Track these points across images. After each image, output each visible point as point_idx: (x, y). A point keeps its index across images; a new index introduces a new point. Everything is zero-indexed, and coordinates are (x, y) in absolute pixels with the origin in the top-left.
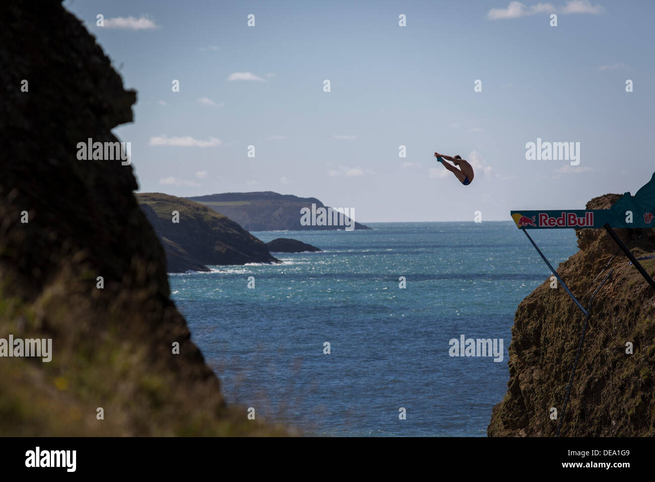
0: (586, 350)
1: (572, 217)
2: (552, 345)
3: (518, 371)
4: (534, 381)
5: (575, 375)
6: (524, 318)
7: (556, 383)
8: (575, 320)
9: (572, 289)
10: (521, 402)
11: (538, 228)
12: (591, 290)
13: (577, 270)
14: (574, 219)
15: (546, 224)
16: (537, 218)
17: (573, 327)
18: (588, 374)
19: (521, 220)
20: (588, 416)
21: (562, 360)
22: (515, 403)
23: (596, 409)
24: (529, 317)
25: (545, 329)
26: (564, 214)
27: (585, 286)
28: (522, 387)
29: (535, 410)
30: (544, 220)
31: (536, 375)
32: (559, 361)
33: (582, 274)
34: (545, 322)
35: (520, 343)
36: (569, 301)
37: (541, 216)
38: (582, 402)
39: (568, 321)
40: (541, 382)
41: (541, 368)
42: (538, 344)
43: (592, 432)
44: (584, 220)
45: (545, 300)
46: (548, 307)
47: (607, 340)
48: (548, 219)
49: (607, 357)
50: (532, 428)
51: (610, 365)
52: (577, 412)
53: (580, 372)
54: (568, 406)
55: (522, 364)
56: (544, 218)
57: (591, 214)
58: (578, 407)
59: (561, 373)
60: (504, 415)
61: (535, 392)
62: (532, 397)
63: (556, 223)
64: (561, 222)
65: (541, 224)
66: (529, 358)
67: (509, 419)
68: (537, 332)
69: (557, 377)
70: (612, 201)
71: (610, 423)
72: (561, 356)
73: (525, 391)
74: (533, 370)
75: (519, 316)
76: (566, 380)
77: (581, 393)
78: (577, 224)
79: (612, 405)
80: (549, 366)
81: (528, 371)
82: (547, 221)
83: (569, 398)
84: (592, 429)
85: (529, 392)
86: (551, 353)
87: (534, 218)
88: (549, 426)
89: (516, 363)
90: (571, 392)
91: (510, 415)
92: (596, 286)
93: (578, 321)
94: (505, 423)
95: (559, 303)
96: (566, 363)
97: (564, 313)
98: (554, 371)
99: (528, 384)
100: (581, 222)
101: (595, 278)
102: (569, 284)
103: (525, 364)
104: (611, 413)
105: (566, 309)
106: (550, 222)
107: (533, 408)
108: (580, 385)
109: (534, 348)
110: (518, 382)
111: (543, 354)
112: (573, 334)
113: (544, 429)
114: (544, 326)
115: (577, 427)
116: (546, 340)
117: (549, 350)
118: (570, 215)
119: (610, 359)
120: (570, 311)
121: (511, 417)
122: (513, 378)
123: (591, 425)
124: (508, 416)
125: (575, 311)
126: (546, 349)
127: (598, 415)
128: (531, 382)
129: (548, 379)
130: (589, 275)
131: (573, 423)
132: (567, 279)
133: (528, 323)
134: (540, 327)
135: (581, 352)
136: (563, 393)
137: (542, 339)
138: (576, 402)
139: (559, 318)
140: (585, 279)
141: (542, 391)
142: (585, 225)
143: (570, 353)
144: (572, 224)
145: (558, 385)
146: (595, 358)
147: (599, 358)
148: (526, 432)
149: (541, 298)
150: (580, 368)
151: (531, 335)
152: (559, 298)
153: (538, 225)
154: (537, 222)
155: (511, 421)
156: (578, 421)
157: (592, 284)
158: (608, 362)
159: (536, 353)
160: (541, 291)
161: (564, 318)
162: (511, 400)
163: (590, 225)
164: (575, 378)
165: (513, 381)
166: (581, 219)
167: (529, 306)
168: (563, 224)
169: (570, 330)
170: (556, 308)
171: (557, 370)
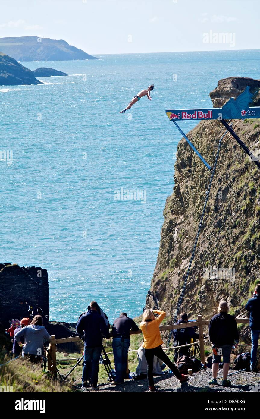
0: (218, 170)
1: (200, 113)
2: (198, 167)
3: (179, 181)
4: (189, 188)
5: (211, 185)
6: (182, 150)
7: (200, 189)
8: (211, 153)
9: (209, 134)
10: (181, 199)
11: (181, 120)
12: (220, 135)
13: (212, 123)
14: (201, 114)
15: (186, 118)
16: (180, 114)
17: (210, 157)
18: (219, 185)
19: (171, 115)
20: (219, 209)
21: (204, 176)
22: (177, 200)
23: (223, 205)
24: (185, 149)
25: (194, 157)
26: (196, 112)
27: (217, 133)
28: (182, 191)
29: (189, 204)
30: (185, 115)
31: (190, 184)
32: (202, 176)
33: (215, 125)
34: (194, 153)
35: (180, 165)
36: (207, 141)
37: (183, 113)
38: (215, 201)
39: (207, 153)
40: (192, 188)
41: (192, 180)
42: (190, 166)
43: (222, 219)
44: (207, 115)
45: (194, 140)
46: (196, 145)
47: (229, 166)
48: (187, 115)
49: (230, 175)
50: (188, 215)
51: (232, 180)
52: (213, 207)
53: (214, 184)
54: (208, 203)
55: (181, 177)
56: (184, 114)
57: (211, 111)
58: (213, 204)
59: (203, 183)
60: (172, 206)
61: (189, 194)
62: (188, 197)
63: (191, 117)
64: (194, 116)
65: (183, 118)
66: (185, 174)
67: (174, 209)
68: (190, 159)
69: (201, 186)
70: (232, 82)
71: (231, 214)
72: (203, 173)
73: (183, 193)
74: (188, 181)
75: (179, 149)
76: (206, 188)
77: (215, 196)
78: (203, 117)
79: (233, 204)
80: (196, 179)
81: (185, 181)
82: (186, 116)
83: (208, 198)
84: (221, 217)
85: (185, 193)
86: (198, 171)
87: (179, 114)
88: (197, 214)
89: (178, 176)
90: (209, 195)
91: (175, 207)
92: (223, 133)
93: (213, 153)
94: (172, 211)
95: (202, 143)
96: (206, 178)
97: (205, 149)
98: (199, 182)
99: (185, 189)
100: (206, 116)
101: (222, 128)
102: (207, 132)
103: (183, 177)
104: (232, 208)
105: (206, 146)
106: (188, 116)
107: (188, 203)
108: (214, 191)
109: (188, 168)
110: (179, 188)
111: (193, 172)
112: (210, 161)
113: (194, 216)
114: (193, 155)
115: (213, 216)
116: (195, 164)
117: (197, 169)
118: (199, 112)
119: (231, 176)
120: (208, 148)
121: (176, 208)
122: (176, 185)
123: (221, 215)
124: (174, 207)
125: (211, 147)
126: (195, 169)
127: (225, 209)
128: (187, 188)
129: (196, 187)
130: (219, 126)
131: (210, 214)
132: (206, 128)
133: (184, 153)
134: (191, 156)
135: (215, 171)
136: (205, 195)
137: (192, 163)
138: (212, 202)
139: (202, 151)
140: (217, 128)
141: (193, 194)
142: (208, 118)
143: (208, 172)
144: (201, 117)
145: (202, 190)
146: (223, 176)
147: (225, 175)
148: (184, 217)
149: (191, 139)
150: (214, 181)
151: (186, 160)
152: (202, 139)
153: (181, 118)
154: (180, 117)
155: (176, 210)
156: (214, 213)
157: (221, 131)
158: (230, 178)
159: (190, 171)
160: (191, 134)
161: (205, 151)
162: (176, 198)
163: (210, 118)
164: (211, 187)
165: (176, 187)
166: (206, 114)
167: (185, 143)
168: (196, 117)
169: (208, 159)
170: (200, 145)
171: (201, 182)
